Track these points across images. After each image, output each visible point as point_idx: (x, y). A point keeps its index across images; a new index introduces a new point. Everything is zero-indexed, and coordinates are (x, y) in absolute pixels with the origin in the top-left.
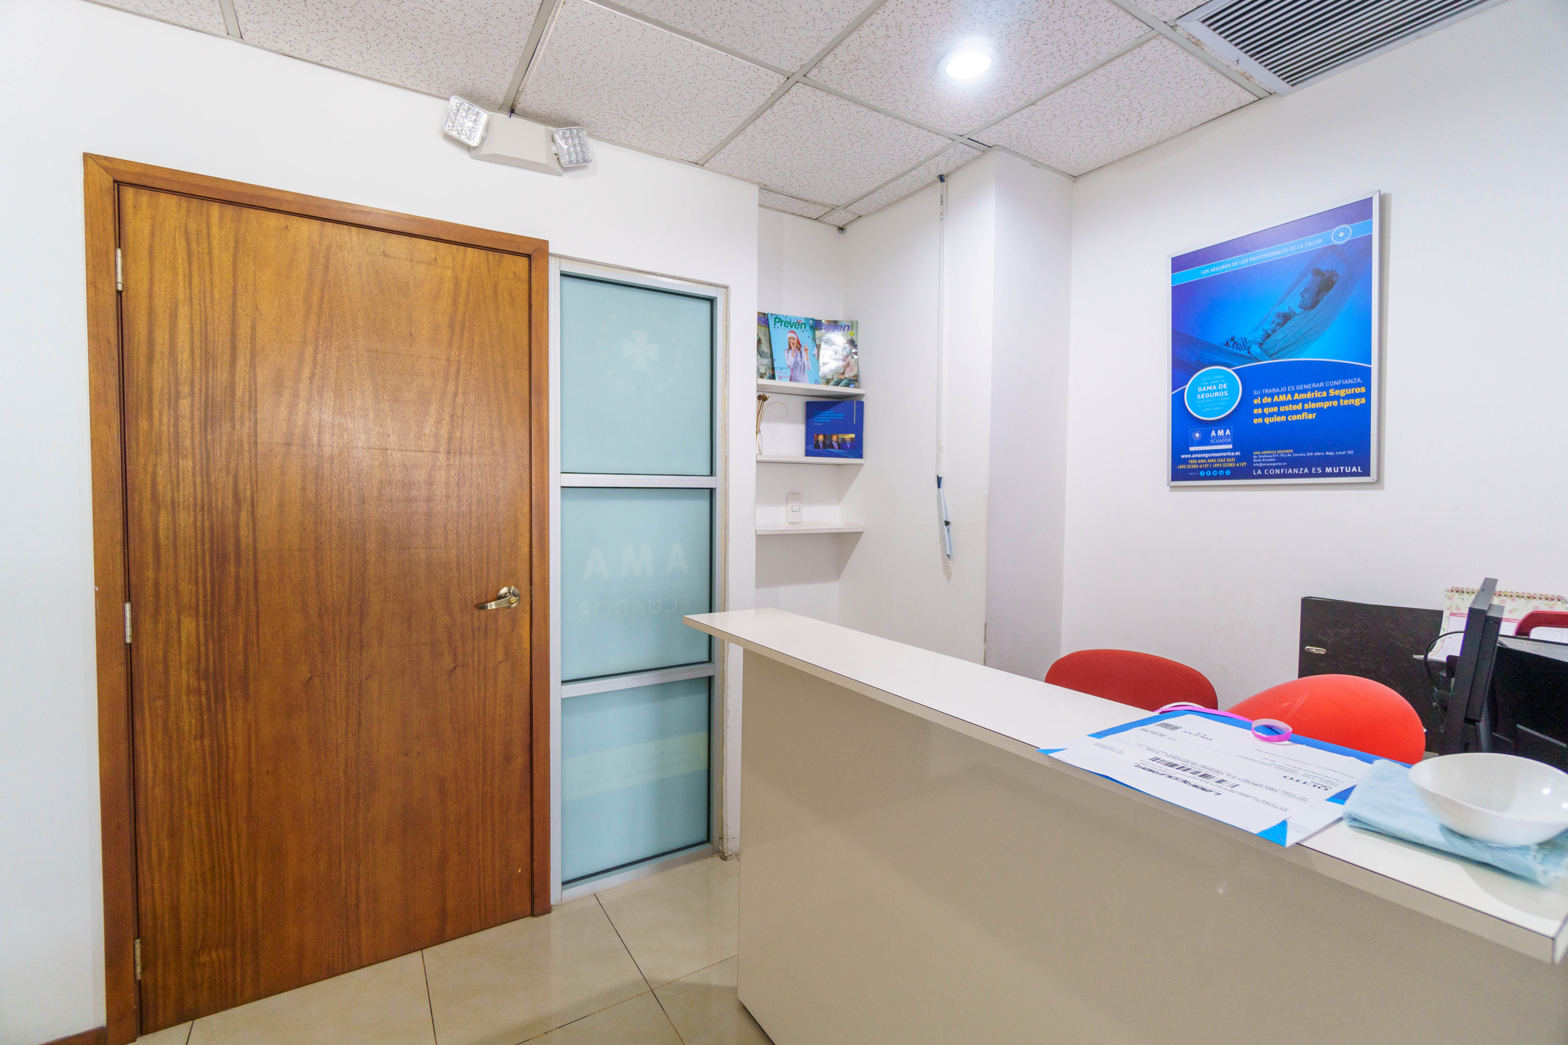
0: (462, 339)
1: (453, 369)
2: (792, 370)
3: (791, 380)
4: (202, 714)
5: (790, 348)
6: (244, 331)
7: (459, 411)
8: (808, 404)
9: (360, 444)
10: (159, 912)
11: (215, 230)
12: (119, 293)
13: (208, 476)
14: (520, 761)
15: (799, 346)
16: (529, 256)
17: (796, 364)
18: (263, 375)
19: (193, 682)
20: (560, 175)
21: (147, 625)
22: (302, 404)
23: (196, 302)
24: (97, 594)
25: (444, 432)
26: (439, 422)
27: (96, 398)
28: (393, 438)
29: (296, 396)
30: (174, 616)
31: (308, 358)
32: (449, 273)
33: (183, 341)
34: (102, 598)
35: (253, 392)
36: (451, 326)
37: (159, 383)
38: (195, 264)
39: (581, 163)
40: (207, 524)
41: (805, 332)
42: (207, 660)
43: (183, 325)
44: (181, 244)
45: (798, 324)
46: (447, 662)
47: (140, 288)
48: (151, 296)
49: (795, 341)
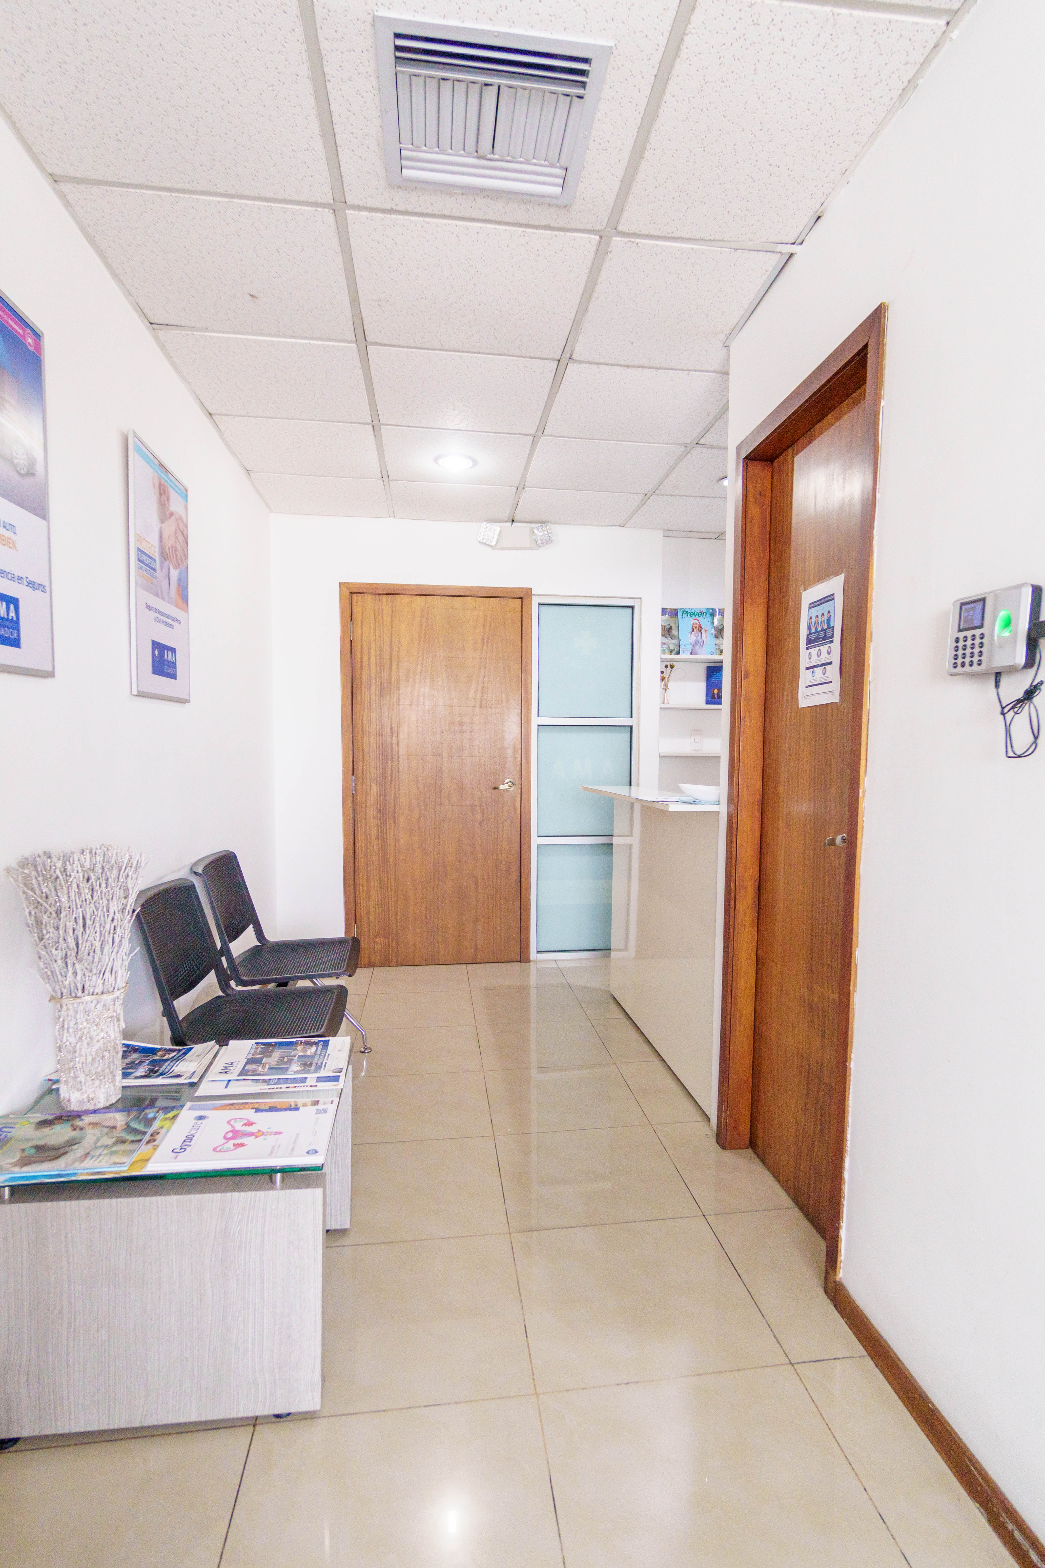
0: (487, 647)
1: (483, 664)
2: (694, 646)
3: (691, 654)
4: (378, 829)
5: (693, 631)
6: (395, 653)
7: (486, 685)
8: (708, 668)
9: (440, 704)
10: (363, 916)
11: (384, 608)
12: (351, 641)
13: (381, 720)
14: (515, 876)
15: (700, 629)
16: (521, 598)
17: (697, 642)
18: (402, 672)
19: (375, 813)
20: (538, 549)
21: (359, 788)
22: (417, 685)
23: (377, 641)
24: (343, 771)
25: (478, 697)
26: (476, 691)
27: (343, 687)
28: (455, 701)
29: (414, 681)
30: (369, 783)
31: (420, 662)
32: (481, 613)
33: (373, 660)
34: (344, 773)
35: (398, 680)
36: (483, 641)
37: (364, 679)
38: (377, 624)
39: (548, 541)
40: (381, 742)
41: (706, 619)
42: (380, 805)
43: (373, 652)
44: (372, 616)
45: (701, 613)
46: (479, 816)
47: (359, 637)
48: (362, 641)
49: (698, 626)
